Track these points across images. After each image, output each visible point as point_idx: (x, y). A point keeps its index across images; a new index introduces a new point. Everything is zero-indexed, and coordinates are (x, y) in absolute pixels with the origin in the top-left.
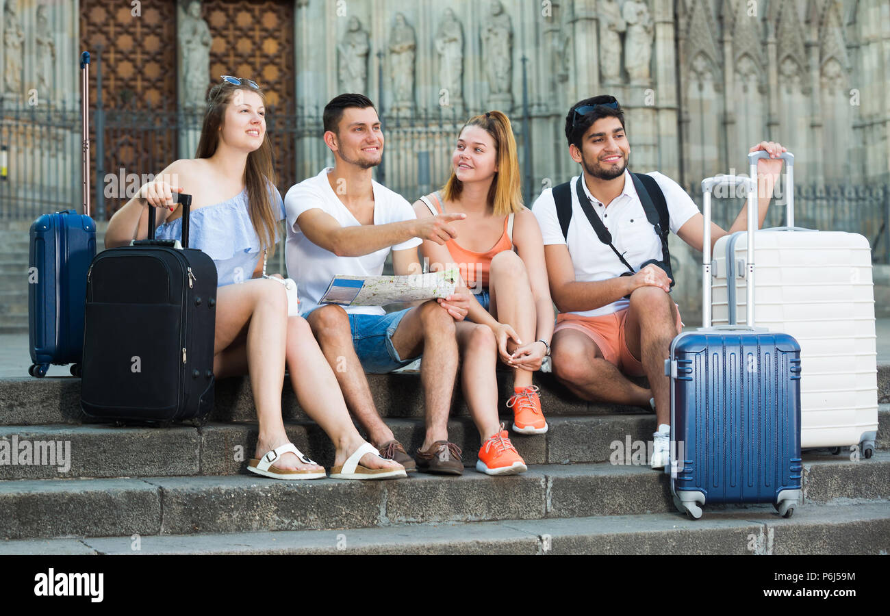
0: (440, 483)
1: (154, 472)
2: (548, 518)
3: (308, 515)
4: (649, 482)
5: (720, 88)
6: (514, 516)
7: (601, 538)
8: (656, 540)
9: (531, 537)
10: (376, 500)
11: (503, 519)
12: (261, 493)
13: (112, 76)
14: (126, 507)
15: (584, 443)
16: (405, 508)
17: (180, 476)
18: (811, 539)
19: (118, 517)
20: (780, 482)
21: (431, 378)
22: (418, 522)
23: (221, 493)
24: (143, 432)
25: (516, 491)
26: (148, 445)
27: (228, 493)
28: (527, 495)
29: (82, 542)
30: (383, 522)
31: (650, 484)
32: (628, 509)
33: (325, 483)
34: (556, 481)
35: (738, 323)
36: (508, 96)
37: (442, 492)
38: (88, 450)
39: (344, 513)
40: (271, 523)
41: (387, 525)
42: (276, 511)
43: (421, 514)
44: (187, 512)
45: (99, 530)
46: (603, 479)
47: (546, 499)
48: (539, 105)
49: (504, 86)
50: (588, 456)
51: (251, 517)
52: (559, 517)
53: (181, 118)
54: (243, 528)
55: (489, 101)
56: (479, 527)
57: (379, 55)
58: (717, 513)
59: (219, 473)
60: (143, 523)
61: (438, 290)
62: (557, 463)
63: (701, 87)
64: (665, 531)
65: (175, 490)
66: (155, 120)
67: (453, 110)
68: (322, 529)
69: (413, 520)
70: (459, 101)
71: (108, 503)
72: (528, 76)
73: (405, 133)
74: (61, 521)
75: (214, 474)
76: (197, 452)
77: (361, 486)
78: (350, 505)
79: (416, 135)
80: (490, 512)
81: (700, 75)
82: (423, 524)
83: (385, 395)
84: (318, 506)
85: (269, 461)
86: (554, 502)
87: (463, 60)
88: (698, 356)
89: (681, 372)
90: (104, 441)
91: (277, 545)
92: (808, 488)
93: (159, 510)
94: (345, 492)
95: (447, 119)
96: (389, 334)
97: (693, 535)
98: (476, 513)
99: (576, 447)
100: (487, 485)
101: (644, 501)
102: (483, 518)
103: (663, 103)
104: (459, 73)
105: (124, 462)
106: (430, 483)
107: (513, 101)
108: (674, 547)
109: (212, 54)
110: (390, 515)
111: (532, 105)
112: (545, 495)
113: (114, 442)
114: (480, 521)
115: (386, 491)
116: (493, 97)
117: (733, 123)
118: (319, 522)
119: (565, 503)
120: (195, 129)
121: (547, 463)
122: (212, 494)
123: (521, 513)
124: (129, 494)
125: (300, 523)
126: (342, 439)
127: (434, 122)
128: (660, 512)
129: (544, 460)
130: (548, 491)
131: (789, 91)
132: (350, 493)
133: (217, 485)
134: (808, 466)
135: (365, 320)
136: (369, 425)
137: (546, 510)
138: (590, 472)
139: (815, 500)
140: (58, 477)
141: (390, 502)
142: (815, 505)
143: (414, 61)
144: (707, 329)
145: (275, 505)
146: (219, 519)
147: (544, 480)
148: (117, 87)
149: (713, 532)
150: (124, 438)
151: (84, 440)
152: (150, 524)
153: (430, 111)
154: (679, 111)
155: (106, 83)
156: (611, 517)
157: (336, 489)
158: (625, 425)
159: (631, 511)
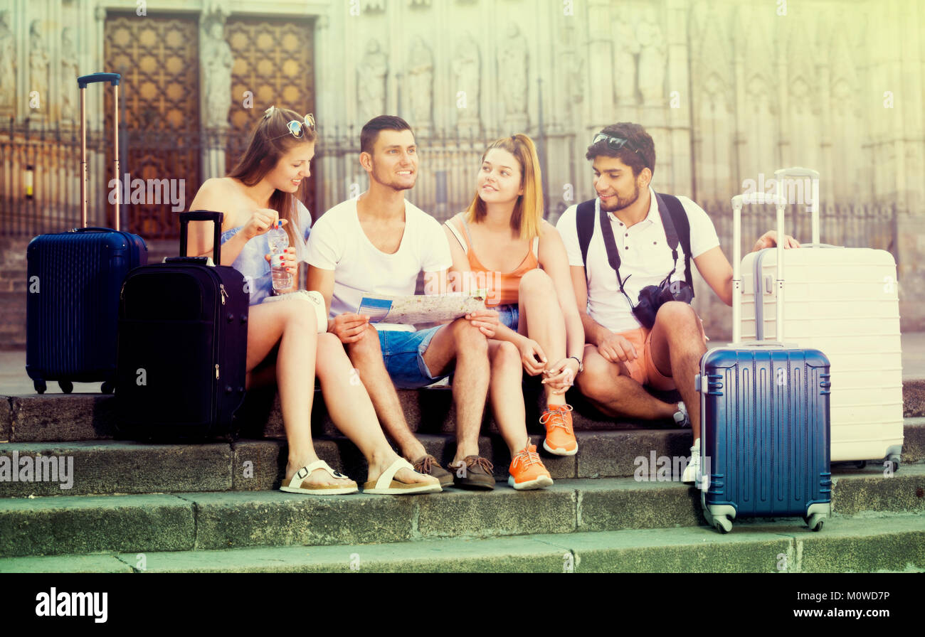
0: (471, 497)
1: (188, 487)
2: (578, 532)
3: (341, 530)
4: (678, 496)
5: (732, 108)
6: (545, 530)
7: (633, 552)
8: (686, 554)
9: (562, 551)
10: (409, 515)
11: (534, 534)
12: (294, 508)
13: (136, 97)
14: (160, 523)
15: (612, 457)
16: (437, 523)
17: (213, 491)
18: (839, 552)
19: (153, 533)
20: (809, 495)
21: (463, 395)
22: (450, 537)
23: (254, 509)
24: (176, 448)
25: (546, 505)
26: (182, 461)
27: (261, 508)
28: (558, 509)
29: (117, 558)
30: (416, 537)
31: (679, 498)
32: (657, 523)
33: (357, 497)
34: (586, 495)
35: (766, 339)
36: (523, 116)
37: (473, 507)
38: (121, 466)
39: (376, 528)
40: (305, 538)
41: (419, 539)
42: (309, 526)
43: (453, 528)
44: (221, 528)
45: (134, 546)
46: (633, 493)
47: (576, 513)
48: (554, 125)
49: (521, 107)
50: (617, 471)
51: (285, 533)
52: (589, 530)
53: (204, 138)
54: (277, 543)
55: (505, 121)
56: (510, 541)
57: (398, 76)
58: (745, 526)
59: (252, 489)
60: (177, 539)
61: (465, 307)
62: (586, 477)
63: (713, 108)
64: (695, 545)
65: (209, 506)
66: (177, 140)
67: (471, 130)
68: (355, 544)
69: (444, 534)
70: (476, 121)
71: (142, 518)
72: (544, 98)
73: (423, 152)
74: (96, 537)
75: (246, 489)
76: (230, 467)
77: (393, 501)
78: (383, 519)
79: (434, 154)
80: (520, 526)
81: (712, 96)
82: (455, 538)
83: (414, 410)
84: (351, 521)
85: (301, 478)
86: (584, 516)
87: (480, 81)
88: (728, 371)
89: (712, 387)
90: (137, 457)
91: (311, 560)
92: (835, 501)
93: (193, 526)
94: (377, 507)
95: (465, 138)
96: (420, 351)
97: (724, 549)
98: (507, 528)
99: (605, 461)
100: (517, 500)
101: (673, 515)
102: (514, 532)
103: (675, 123)
104: (476, 93)
105: (158, 477)
106: (461, 497)
107: (529, 121)
108: (704, 560)
109: (234, 76)
110: (422, 530)
111: (547, 125)
112: (576, 509)
113: (147, 458)
114: (511, 535)
115: (418, 506)
116: (509, 117)
117: (744, 142)
118: (352, 537)
119: (595, 517)
120: (217, 149)
121: (576, 477)
122: (245, 509)
123: (551, 527)
124: (164, 511)
125: (333, 538)
126: (375, 455)
127: (451, 141)
128: (689, 525)
129: (573, 474)
130: (579, 505)
131: (800, 112)
132: (382, 508)
133: (250, 500)
134: (835, 480)
135: (395, 337)
136: (400, 441)
137: (577, 524)
138: (619, 486)
139: (842, 513)
140: (92, 492)
141: (422, 517)
142: (842, 518)
143: (432, 82)
144: (737, 344)
145: (309, 520)
146: (252, 534)
147: (574, 494)
148: (140, 108)
149: (743, 545)
150: (158, 454)
151: (118, 456)
152: (184, 540)
153: (448, 131)
154: (691, 131)
155: (129, 104)
156: (640, 530)
157: (368, 504)
158: (653, 440)
159: (660, 525)
